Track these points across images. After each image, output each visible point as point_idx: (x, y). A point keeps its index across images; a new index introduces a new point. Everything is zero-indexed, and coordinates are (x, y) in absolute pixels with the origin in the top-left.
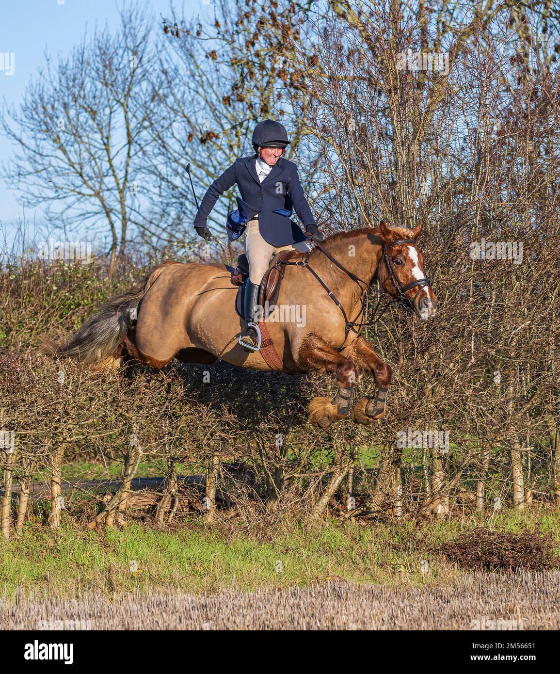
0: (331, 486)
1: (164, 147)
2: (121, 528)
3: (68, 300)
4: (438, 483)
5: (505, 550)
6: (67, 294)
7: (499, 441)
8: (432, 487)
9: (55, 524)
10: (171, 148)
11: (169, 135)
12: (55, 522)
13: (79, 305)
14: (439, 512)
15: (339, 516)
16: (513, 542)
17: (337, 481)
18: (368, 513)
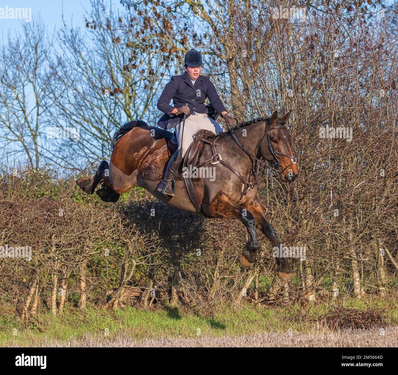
0: (247, 283)
1: (64, 110)
2: (123, 309)
3: (37, 191)
4: (309, 282)
5: (358, 319)
6: (36, 188)
7: (348, 255)
8: (306, 284)
9: (83, 306)
10: (68, 110)
11: (67, 101)
12: (83, 305)
13: (43, 194)
14: (310, 300)
15: (251, 302)
16: (363, 314)
17: (251, 280)
18: (268, 300)
